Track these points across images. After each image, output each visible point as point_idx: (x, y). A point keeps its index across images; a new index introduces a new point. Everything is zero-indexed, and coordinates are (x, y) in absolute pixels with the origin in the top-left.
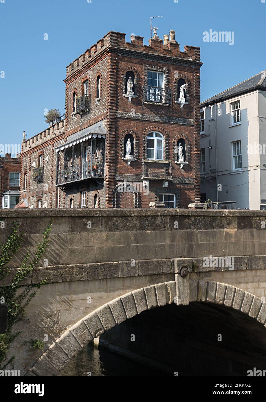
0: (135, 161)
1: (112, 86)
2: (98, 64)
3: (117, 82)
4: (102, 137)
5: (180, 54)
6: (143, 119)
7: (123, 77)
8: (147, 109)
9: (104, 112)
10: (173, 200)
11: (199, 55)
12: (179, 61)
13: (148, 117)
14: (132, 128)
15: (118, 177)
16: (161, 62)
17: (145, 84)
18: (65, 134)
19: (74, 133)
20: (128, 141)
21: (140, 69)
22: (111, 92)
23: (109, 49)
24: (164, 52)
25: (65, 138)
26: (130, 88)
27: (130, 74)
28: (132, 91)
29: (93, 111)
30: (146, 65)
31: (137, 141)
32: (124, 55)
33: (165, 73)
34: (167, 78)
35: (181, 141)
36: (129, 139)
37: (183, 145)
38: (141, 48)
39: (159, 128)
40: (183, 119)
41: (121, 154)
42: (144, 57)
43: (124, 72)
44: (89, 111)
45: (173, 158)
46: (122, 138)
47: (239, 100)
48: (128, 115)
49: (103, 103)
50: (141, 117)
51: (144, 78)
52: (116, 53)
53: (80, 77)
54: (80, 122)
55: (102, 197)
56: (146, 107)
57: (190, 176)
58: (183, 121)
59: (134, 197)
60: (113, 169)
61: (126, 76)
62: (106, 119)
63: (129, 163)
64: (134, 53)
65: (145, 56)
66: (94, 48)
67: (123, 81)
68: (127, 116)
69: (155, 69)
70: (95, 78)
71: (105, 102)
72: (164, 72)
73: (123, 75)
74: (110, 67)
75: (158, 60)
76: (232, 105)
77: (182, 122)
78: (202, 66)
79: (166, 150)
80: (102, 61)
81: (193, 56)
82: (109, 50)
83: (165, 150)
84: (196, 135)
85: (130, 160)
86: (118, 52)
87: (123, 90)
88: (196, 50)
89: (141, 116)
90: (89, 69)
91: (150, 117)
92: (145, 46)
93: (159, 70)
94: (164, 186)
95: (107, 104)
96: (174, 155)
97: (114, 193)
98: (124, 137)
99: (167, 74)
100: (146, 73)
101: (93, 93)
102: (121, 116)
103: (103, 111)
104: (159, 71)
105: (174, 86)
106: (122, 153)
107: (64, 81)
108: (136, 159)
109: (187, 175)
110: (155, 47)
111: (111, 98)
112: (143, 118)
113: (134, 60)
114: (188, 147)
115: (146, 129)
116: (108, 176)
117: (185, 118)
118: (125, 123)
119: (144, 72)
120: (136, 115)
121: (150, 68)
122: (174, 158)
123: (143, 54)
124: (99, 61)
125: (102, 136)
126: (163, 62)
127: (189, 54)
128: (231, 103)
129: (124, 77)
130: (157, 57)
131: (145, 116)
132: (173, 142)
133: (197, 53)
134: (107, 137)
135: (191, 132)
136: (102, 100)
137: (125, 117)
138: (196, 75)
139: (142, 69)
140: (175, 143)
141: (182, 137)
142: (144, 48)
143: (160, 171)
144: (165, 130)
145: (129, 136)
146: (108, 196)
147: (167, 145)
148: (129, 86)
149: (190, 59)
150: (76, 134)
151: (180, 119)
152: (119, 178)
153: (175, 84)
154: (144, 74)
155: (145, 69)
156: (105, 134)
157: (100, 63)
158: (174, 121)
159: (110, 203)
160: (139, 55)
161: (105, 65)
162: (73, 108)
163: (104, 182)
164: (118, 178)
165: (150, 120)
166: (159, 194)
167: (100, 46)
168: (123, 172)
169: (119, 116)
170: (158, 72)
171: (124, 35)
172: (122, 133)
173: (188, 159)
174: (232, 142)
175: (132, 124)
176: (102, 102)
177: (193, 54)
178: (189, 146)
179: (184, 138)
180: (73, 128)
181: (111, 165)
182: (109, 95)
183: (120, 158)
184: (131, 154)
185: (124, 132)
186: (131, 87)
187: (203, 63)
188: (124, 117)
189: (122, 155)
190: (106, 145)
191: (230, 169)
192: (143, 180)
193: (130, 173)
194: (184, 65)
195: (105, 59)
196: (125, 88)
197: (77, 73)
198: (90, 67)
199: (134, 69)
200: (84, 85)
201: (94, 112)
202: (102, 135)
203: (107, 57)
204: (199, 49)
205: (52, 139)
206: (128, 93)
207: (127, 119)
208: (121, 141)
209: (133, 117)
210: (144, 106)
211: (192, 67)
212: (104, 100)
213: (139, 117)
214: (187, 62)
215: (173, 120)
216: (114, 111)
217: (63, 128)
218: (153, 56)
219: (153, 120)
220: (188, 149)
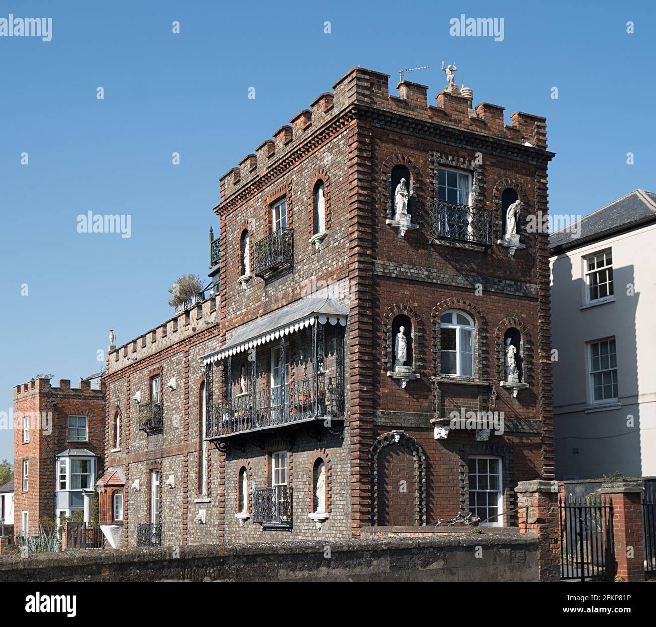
0: (417, 379)
1: (362, 198)
2: (317, 153)
3: (372, 189)
4: (338, 323)
5: (505, 130)
6: (432, 279)
7: (385, 179)
8: (438, 257)
9: (340, 264)
10: (497, 472)
11: (544, 135)
12: (505, 148)
13: (442, 275)
14: (409, 301)
15: (381, 418)
16: (465, 149)
17: (433, 198)
18: (221, 326)
19: (245, 323)
20: (400, 332)
21: (421, 161)
22: (361, 213)
23: (353, 109)
24: (471, 125)
25: (221, 335)
26: (402, 205)
27: (400, 172)
28: (405, 212)
29: (304, 265)
30: (435, 154)
31: (419, 332)
32: (387, 127)
33: (475, 174)
34: (480, 186)
35: (513, 335)
36: (402, 329)
37: (516, 343)
38: (422, 112)
39: (464, 303)
40: (515, 284)
41: (386, 363)
42: (430, 133)
43: (387, 167)
44: (291, 269)
45: (496, 374)
46: (386, 326)
47: (610, 248)
48: (398, 269)
49: (335, 244)
50: (428, 277)
51: (431, 183)
52: (369, 119)
53: (260, 194)
54: (264, 294)
55: (340, 466)
56: (436, 253)
57: (531, 415)
58: (515, 286)
59: (416, 465)
60: (369, 399)
61: (392, 177)
62: (347, 279)
63: (404, 385)
64: (410, 123)
65: (432, 130)
66: (302, 118)
67: (385, 188)
68: (396, 272)
69: (454, 164)
70: (307, 188)
71: (342, 240)
72: (472, 172)
73: (385, 173)
74: (356, 153)
75: (459, 141)
76: (585, 262)
77: (512, 289)
78: (551, 160)
79: (482, 355)
80: (329, 144)
81: (532, 136)
82: (353, 111)
83: (479, 355)
84: (543, 320)
85: (406, 377)
86: (373, 119)
87: (386, 210)
88: (539, 124)
89: (426, 273)
90: (288, 170)
91: (446, 276)
92: (431, 108)
93: (462, 166)
94: (478, 439)
95: (348, 245)
96: (498, 366)
97: (372, 456)
98: (391, 322)
99: (480, 177)
100: (435, 172)
101: (301, 223)
102: (383, 272)
103: (334, 263)
104: (463, 169)
105: (495, 205)
106: (387, 360)
107: (215, 210)
108: (418, 376)
109: (526, 414)
110: (452, 112)
111: (362, 229)
112: (431, 277)
113: (409, 140)
114: (527, 348)
115: (438, 304)
116: (358, 416)
117: (520, 281)
118: (393, 290)
119: (431, 169)
120: (417, 272)
121: (443, 161)
122: (499, 373)
123: (428, 125)
124: (319, 147)
125: (338, 319)
126: (469, 148)
127: (524, 132)
128: (584, 257)
129: (388, 179)
130: (458, 135)
131: (435, 274)
132: (495, 335)
133: (541, 131)
134: (353, 321)
135: (532, 313)
136: (330, 237)
137: (393, 275)
138: (539, 182)
139: (425, 161)
140: (499, 338)
141: (513, 326)
142: (430, 113)
143: (470, 404)
144: (477, 307)
145: (401, 320)
146: (360, 464)
147: (483, 343)
148: (400, 201)
149: (527, 144)
150: (252, 325)
151: (508, 282)
152: (383, 420)
153: (497, 201)
154: (432, 174)
155: (432, 162)
156: (346, 316)
157: (322, 150)
158: (496, 287)
159: (363, 481)
160: (420, 127)
161: (340, 152)
162: (240, 268)
163: (344, 430)
164: (381, 421)
165: (447, 283)
166: (470, 458)
167: (320, 111)
168: (391, 406)
169: (379, 271)
170: (458, 172)
171: (386, 78)
172: (387, 313)
173: (526, 376)
174: (587, 342)
175: (407, 292)
176: (332, 242)
177: (532, 133)
178: (529, 346)
179: (519, 328)
180: (244, 311)
181: (365, 389)
182: (355, 220)
183: (382, 372)
184: (407, 363)
185: (392, 310)
186: (404, 203)
187: (553, 155)
188: (391, 273)
189: (389, 365)
190: (348, 342)
191: (584, 402)
192: (434, 424)
193: (405, 407)
194: (514, 158)
195: (340, 136)
196: (390, 205)
197: (252, 185)
198: (290, 166)
199: (410, 162)
200: (272, 211)
201: (305, 268)
202: (338, 317)
203: (345, 132)
204: (544, 120)
205: (185, 340)
206: (397, 216)
207: (396, 278)
208: (384, 332)
209: (409, 274)
210: (432, 249)
211: (530, 162)
212: (339, 235)
213: (423, 276)
214: (520, 150)
215: (495, 284)
216: (367, 259)
217: (215, 312)
218: (450, 132)
219: (453, 284)
220: (527, 353)
